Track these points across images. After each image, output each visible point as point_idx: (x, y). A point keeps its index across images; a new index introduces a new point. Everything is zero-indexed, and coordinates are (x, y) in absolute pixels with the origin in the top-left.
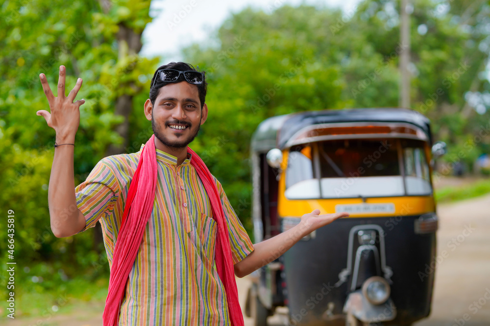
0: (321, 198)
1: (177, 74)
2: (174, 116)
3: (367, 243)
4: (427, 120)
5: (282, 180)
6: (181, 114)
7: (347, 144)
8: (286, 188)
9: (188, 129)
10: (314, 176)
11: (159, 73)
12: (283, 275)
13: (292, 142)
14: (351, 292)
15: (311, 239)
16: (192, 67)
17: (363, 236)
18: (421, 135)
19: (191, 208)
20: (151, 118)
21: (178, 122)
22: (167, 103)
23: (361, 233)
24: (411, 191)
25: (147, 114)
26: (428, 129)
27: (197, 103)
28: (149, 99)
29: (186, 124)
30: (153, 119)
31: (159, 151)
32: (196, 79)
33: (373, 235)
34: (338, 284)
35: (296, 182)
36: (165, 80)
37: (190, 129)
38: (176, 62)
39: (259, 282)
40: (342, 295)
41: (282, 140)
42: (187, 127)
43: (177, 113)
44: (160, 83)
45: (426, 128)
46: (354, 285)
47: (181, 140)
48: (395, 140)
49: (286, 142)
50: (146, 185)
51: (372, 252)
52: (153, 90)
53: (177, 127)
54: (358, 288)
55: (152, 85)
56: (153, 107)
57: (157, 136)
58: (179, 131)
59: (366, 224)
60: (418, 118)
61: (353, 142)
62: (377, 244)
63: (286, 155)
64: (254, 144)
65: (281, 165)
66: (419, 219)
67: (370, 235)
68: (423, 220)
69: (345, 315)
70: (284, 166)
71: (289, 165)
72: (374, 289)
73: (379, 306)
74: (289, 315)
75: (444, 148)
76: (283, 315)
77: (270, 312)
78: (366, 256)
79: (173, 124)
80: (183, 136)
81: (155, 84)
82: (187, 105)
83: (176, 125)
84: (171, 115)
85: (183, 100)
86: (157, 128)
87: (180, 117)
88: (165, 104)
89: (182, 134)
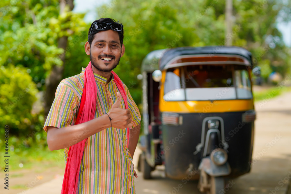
0: (185, 100)
1: (105, 25)
2: (104, 52)
3: (213, 128)
4: (250, 53)
5: (162, 89)
6: (109, 50)
7: (201, 68)
8: (164, 94)
9: (113, 60)
10: (181, 87)
11: (94, 25)
12: (162, 147)
13: (169, 66)
14: (203, 157)
15: (179, 126)
16: (115, 21)
17: (212, 125)
18: (247, 63)
20: (89, 54)
21: (106, 56)
22: (100, 44)
23: (209, 122)
24: (240, 96)
25: (87, 51)
26: (250, 58)
27: (118, 43)
28: (88, 42)
29: (112, 57)
30: (90, 54)
31: (95, 74)
32: (117, 28)
33: (217, 123)
34: (195, 153)
35: (169, 91)
36: (98, 29)
37: (114, 60)
38: (105, 18)
39: (146, 150)
40: (198, 160)
41: (162, 65)
42: (112, 59)
43: (106, 50)
44: (95, 31)
45: (249, 58)
46: (205, 153)
47: (108, 67)
48: (230, 65)
49: (164, 66)
50: (91, 97)
51: (216, 134)
52: (90, 36)
53: (106, 59)
54: (208, 155)
55: (89, 32)
56: (91, 46)
57: (93, 65)
58: (107, 62)
59: (213, 116)
60: (244, 52)
61: (205, 66)
62: (219, 128)
63: (164, 74)
64: (144, 67)
65: (161, 80)
66: (245, 114)
67: (216, 123)
68: (247, 114)
69: (200, 171)
70: (163, 81)
71: (166, 80)
72: (218, 156)
73: (220, 166)
74: (165, 171)
75: (260, 71)
76: (161, 170)
77: (153, 169)
78: (213, 136)
79: (104, 57)
80: (110, 65)
81: (92, 32)
82: (112, 45)
83: (105, 57)
84: (102, 52)
85: (110, 42)
86: (93, 60)
87: (108, 53)
88: (98, 44)
89: (109, 64)
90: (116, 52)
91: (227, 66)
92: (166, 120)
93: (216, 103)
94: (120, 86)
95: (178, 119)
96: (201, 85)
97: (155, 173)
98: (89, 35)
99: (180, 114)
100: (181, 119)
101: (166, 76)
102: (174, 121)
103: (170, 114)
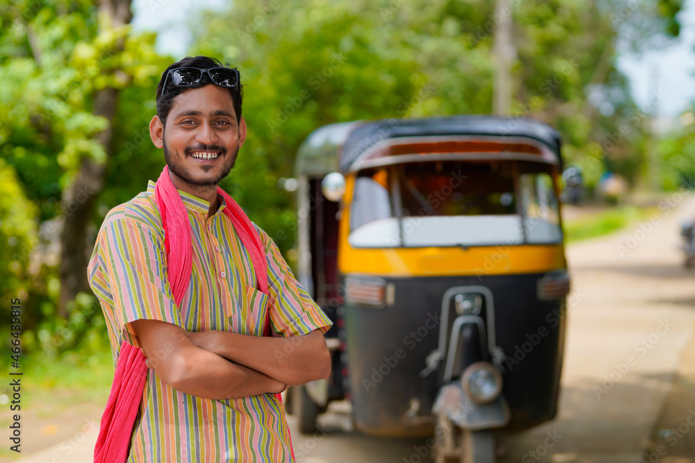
0: (402, 247)
1: (198, 74)
2: (198, 138)
3: (468, 312)
4: (558, 134)
5: (344, 217)
6: (210, 135)
7: (439, 167)
8: (351, 231)
9: (222, 157)
10: (393, 214)
11: (170, 74)
12: (344, 358)
13: (361, 163)
14: (444, 384)
15: (386, 308)
16: (219, 64)
17: (464, 305)
18: (549, 156)
19: (232, 279)
20: (162, 144)
22: (187, 120)
23: (459, 298)
24: (534, 236)
25: (155, 140)
26: (556, 145)
28: (156, 116)
29: (219, 150)
30: (165, 146)
31: (182, 193)
32: (227, 81)
33: (478, 301)
34: (425, 373)
35: (362, 224)
36: (180, 84)
40: (430, 389)
41: (345, 160)
42: (219, 155)
43: (204, 134)
44: (174, 90)
45: (553, 143)
46: (448, 373)
47: (209, 175)
48: (509, 163)
49: (351, 163)
51: (474, 327)
52: (162, 102)
53: (205, 155)
54: (456, 379)
55: (159, 93)
56: (164, 127)
57: (173, 171)
58: (208, 163)
59: (467, 284)
60: (542, 131)
61: (449, 166)
62: (483, 314)
63: (351, 182)
64: (301, 165)
65: (343, 197)
66: (544, 279)
67: (474, 302)
68: (549, 279)
69: (435, 417)
70: (348, 199)
71: (355, 197)
72: (480, 381)
73: (485, 406)
74: (353, 416)
75: (580, 175)
76: (341, 414)
77: (322, 409)
78: (467, 333)
79: (199, 152)
80: (214, 169)
81: (165, 92)
82: (218, 121)
83: (202, 152)
84: (194, 138)
85: (211, 114)
86: (173, 160)
87: (209, 141)
88: (183, 121)
89: (212, 167)
90: (227, 138)
91: (501, 163)
92: (354, 292)
93: (474, 253)
94: (239, 223)
95: (383, 292)
96: (440, 210)
97: (326, 420)
98: (160, 101)
99: (389, 280)
100: (391, 290)
101: (356, 188)
102: (373, 297)
103: (365, 279)
